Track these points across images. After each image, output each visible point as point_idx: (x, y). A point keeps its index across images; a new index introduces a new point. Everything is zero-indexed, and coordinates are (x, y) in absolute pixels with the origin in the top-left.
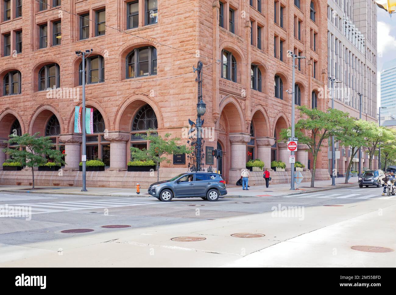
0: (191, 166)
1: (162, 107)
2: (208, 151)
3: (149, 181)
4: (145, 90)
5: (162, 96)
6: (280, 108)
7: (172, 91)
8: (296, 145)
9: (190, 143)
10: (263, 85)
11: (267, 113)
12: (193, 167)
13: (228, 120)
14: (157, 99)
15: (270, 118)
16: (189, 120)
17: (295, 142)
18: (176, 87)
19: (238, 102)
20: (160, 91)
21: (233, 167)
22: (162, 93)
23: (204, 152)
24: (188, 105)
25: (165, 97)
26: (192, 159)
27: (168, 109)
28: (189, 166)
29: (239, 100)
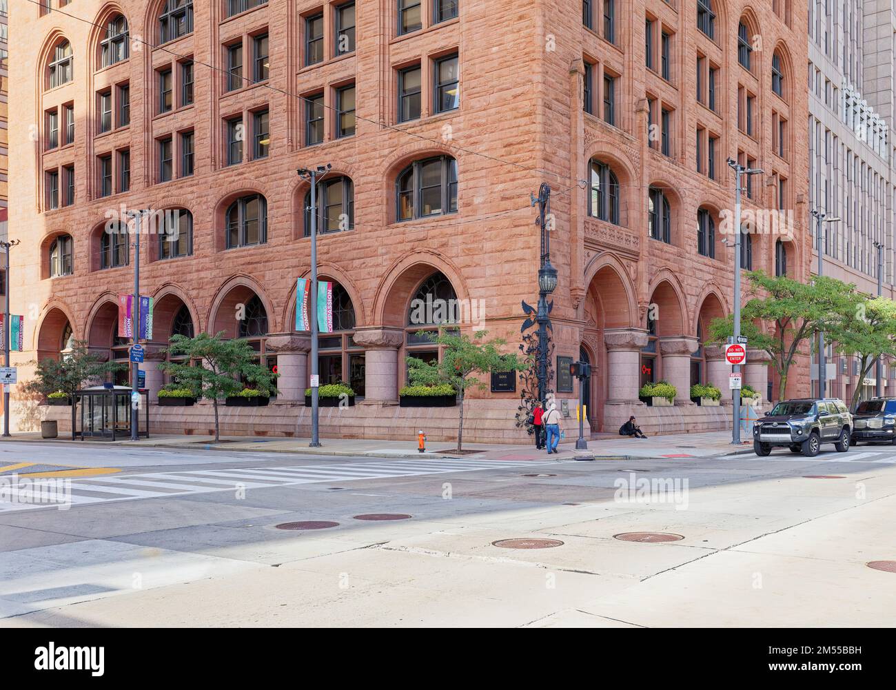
0: (527, 396)
1: (467, 278)
2: (562, 365)
3: (443, 426)
4: (434, 244)
5: (468, 255)
6: (709, 277)
7: (488, 246)
8: (743, 351)
9: (525, 349)
10: (673, 229)
11: (681, 286)
12: (530, 398)
13: (601, 301)
14: (458, 262)
15: (688, 297)
16: (523, 303)
17: (741, 345)
18: (496, 237)
19: (622, 264)
20: (464, 246)
21: (611, 398)
22: (469, 250)
23: (554, 367)
24: (520, 273)
25: (475, 257)
26: (530, 381)
27: (481, 282)
28: (523, 396)
29: (624, 262)
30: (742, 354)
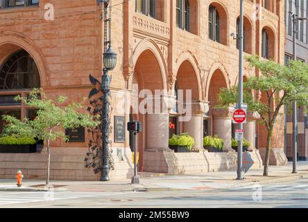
0: (93, 145)
1: (47, 56)
2: (118, 122)
3: (28, 167)
4: (20, 29)
5: (47, 39)
6: (216, 57)
7: (63, 32)
8: (244, 114)
9: (92, 110)
10: (191, 21)
11: (197, 64)
12: (96, 147)
13: (142, 74)
14: (39, 43)
15: (202, 72)
16: (90, 76)
17: (244, 109)
18: (69, 26)
19: (157, 48)
20: (43, 31)
21: (151, 144)
22: (47, 35)
23: (112, 124)
24: (88, 54)
25: (53, 40)
26: (95, 134)
27: (58, 60)
28: (90, 145)
29: (160, 46)
30: (244, 116)
